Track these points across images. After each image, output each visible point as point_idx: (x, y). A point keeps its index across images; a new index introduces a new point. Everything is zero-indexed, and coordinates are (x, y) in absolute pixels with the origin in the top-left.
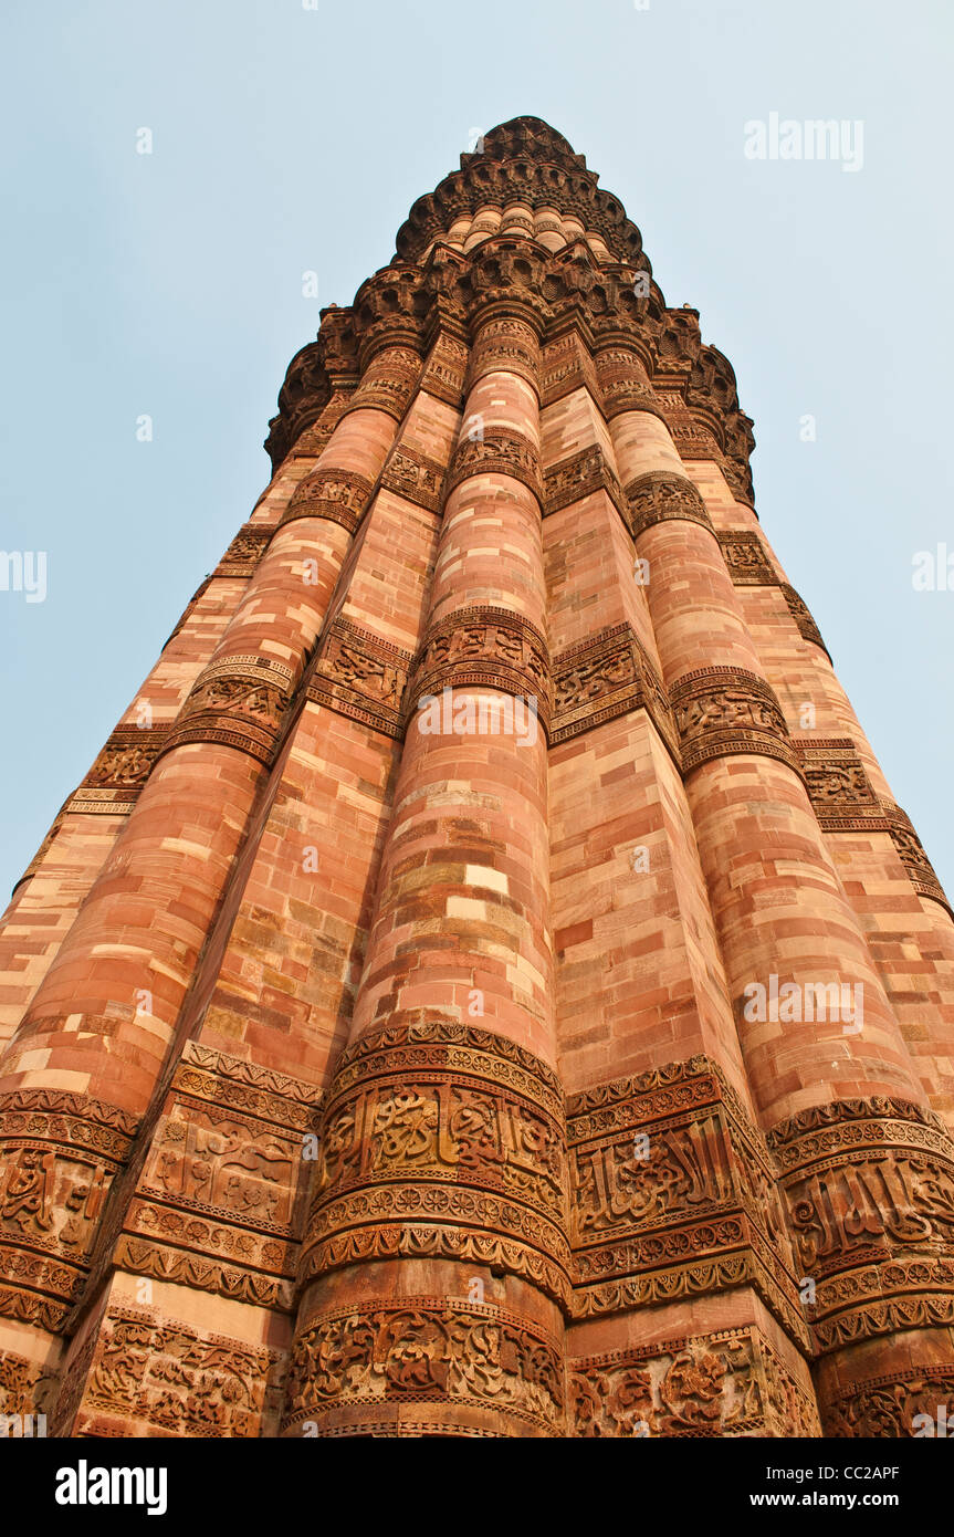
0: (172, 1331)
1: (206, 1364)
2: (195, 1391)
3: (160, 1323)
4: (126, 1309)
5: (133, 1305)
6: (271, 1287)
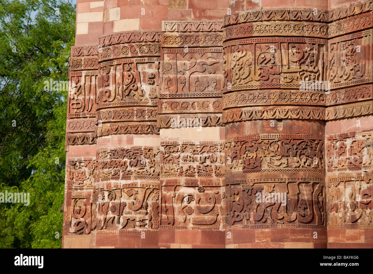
0: (185, 145)
1: (201, 153)
2: (199, 162)
3: (180, 143)
4: (167, 141)
5: (169, 139)
6: (219, 118)
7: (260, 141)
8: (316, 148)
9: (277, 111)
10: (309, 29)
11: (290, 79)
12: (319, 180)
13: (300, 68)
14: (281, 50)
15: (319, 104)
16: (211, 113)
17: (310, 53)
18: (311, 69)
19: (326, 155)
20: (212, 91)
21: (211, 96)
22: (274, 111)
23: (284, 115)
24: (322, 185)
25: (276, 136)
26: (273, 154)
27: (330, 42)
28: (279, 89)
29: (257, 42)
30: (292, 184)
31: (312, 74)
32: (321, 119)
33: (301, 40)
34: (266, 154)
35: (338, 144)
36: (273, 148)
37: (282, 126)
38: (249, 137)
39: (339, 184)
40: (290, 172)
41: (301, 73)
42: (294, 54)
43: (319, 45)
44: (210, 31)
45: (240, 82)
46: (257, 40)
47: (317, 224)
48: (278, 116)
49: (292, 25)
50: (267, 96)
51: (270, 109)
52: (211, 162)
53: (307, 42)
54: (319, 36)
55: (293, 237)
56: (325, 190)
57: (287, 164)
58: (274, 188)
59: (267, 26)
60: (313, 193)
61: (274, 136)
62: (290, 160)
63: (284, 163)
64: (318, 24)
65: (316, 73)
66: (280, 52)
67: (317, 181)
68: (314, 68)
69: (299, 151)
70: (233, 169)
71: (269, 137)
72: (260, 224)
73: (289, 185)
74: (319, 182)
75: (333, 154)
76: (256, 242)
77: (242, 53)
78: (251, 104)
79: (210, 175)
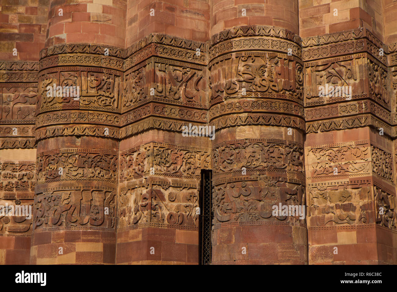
7: (61, 154)
8: (110, 162)
9: (76, 129)
10: (107, 62)
11: (88, 102)
12: (112, 189)
13: (98, 93)
14: (81, 77)
15: (113, 124)
16: (30, 137)
17: (107, 82)
18: (107, 94)
19: (119, 168)
20: (31, 119)
21: (31, 123)
22: (73, 128)
23: (81, 132)
24: (114, 194)
25: (75, 150)
26: (71, 166)
27: (125, 74)
28: (79, 109)
29: (61, 70)
30: (86, 192)
31: (109, 99)
32: (115, 137)
33: (99, 69)
34: (65, 165)
35: (128, 158)
36: (71, 160)
37: (80, 142)
38: (52, 151)
39: (127, 192)
40: (85, 181)
41: (98, 98)
42: (92, 81)
43: (115, 75)
44: (33, 70)
45: (46, 105)
46: (61, 69)
47: (107, 227)
48: (76, 132)
49: (91, 57)
50: (68, 115)
51: (70, 127)
52: (28, 179)
53: (104, 72)
54: (115, 68)
55: (84, 238)
56: (117, 199)
57: (83, 174)
58: (70, 195)
59: (70, 57)
60: (105, 200)
61: (73, 150)
62: (86, 171)
63: (80, 174)
64: (115, 58)
65: (112, 98)
66: (80, 79)
67: (109, 190)
68: (110, 94)
69: (95, 164)
70: (39, 180)
71: (69, 151)
72: (56, 226)
73: (83, 192)
74: (111, 191)
75: (124, 167)
76: (52, 242)
77: (49, 80)
78: (55, 122)
79: (26, 190)
